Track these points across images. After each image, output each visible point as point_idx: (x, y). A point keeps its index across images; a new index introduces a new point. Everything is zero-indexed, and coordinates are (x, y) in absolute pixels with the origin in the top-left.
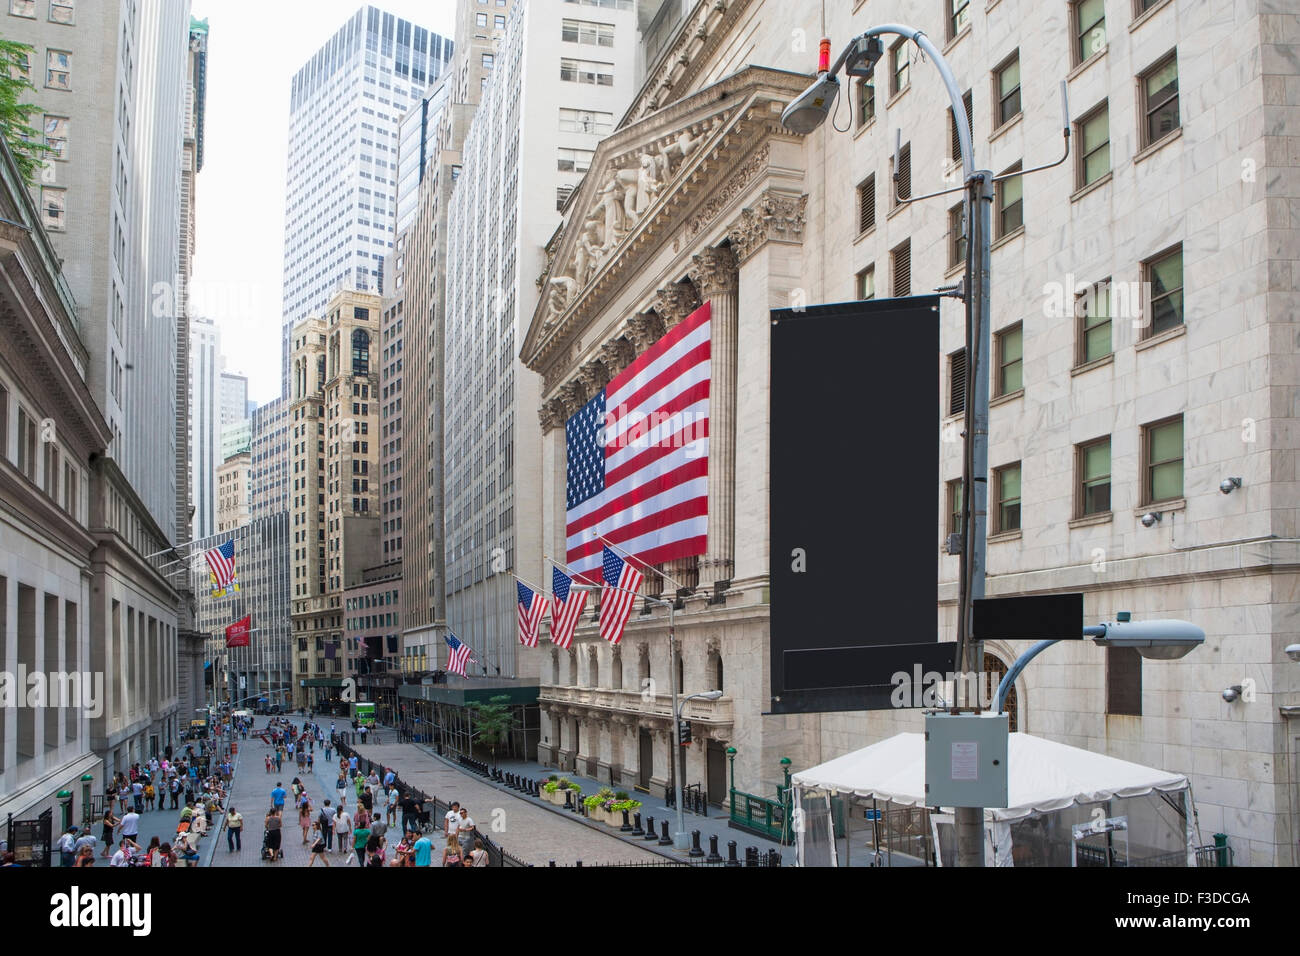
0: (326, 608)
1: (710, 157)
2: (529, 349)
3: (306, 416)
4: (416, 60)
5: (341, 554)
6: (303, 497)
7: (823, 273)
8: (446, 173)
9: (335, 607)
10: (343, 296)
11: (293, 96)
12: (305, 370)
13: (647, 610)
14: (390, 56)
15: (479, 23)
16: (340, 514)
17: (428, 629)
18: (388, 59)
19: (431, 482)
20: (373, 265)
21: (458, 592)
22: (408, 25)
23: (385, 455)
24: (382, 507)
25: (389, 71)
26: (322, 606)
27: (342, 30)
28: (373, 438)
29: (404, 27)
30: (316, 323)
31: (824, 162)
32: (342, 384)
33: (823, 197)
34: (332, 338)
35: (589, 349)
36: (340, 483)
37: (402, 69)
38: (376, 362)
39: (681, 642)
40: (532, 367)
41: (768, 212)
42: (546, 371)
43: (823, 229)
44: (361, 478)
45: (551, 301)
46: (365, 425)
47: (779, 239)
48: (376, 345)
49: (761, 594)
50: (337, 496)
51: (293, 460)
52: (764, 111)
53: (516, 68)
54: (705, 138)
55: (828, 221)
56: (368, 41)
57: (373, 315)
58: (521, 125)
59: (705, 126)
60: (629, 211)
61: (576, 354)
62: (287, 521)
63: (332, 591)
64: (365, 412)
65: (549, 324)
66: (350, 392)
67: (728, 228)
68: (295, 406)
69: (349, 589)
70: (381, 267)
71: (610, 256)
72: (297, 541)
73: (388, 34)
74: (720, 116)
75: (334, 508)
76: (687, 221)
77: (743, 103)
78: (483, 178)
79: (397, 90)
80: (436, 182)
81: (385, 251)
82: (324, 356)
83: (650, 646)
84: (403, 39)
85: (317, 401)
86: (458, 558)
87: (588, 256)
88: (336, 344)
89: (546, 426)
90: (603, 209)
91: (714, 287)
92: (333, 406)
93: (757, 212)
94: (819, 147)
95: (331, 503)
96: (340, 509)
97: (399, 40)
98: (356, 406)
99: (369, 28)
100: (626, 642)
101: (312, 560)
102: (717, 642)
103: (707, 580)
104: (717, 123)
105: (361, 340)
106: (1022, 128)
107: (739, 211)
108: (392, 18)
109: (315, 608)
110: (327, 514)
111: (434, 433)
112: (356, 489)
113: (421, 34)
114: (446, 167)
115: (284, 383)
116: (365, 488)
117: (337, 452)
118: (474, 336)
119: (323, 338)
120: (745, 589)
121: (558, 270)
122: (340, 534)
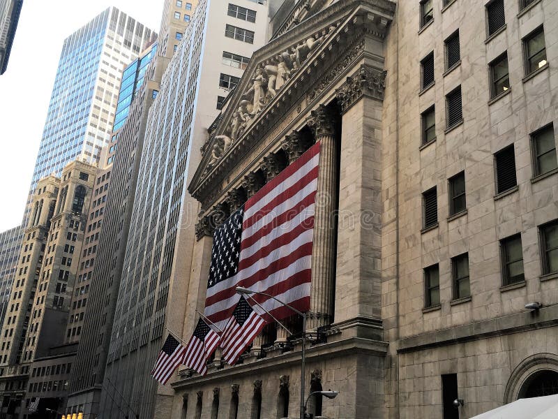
0: (17, 374)
1: (326, 50)
2: (195, 184)
3: (35, 237)
4: (136, 40)
5: (37, 335)
6: (21, 292)
7: (398, 116)
8: (149, 94)
9: (24, 374)
10: (74, 164)
11: (63, 50)
12: (41, 208)
13: (263, 354)
14: (122, 35)
15: (176, 17)
16: (43, 306)
17: (88, 391)
18: (121, 37)
19: (110, 285)
20: (94, 151)
21: (117, 360)
22: (134, 21)
23: (82, 269)
24: (72, 305)
25: (120, 44)
26: (15, 372)
27: (97, 18)
28: (75, 257)
29: (132, 21)
30: (54, 179)
31: (398, 51)
32: (63, 218)
33: (397, 71)
34: (63, 190)
35: (235, 181)
36: (48, 284)
37: (127, 44)
38: (87, 208)
39: (288, 377)
40: (195, 196)
41: (364, 77)
42: (204, 199)
43: (397, 90)
44: (62, 283)
45: (213, 151)
46: (73, 247)
47: (369, 95)
48: (89, 198)
49: (356, 331)
50: (44, 293)
51: (19, 267)
52: (363, 19)
53: (200, 28)
54: (324, 39)
55: (400, 85)
56: (111, 25)
57: (90, 178)
58: (201, 58)
59: (324, 33)
60: (270, 89)
61: (225, 185)
62: (6, 308)
63: (25, 362)
64: (74, 240)
65: (210, 166)
66: (67, 225)
67: (337, 90)
68: (29, 230)
69: (37, 361)
70: (99, 153)
71: (255, 118)
72: (9, 323)
73: (122, 24)
74: (334, 25)
75: (40, 301)
76: (308, 93)
77: (351, 14)
78: (173, 91)
79: (124, 55)
80: (143, 98)
81: (104, 145)
82: (55, 201)
83: (263, 383)
84: (130, 28)
85: (44, 229)
86: (122, 334)
87: (241, 121)
88: (64, 191)
89: (200, 235)
90: (253, 92)
91: (324, 131)
92: (54, 233)
93: (355, 79)
94: (394, 43)
95: (39, 298)
96: (44, 303)
97: (128, 28)
98: (70, 234)
99: (112, 19)
100: (243, 382)
101: (16, 338)
102: (318, 373)
103: (311, 327)
104: (332, 28)
105: (81, 193)
106: (541, 5)
107: (344, 80)
108: (125, 15)
109: (9, 374)
110: (34, 305)
111: (119, 252)
112: (58, 290)
113: (140, 27)
114: (150, 90)
115: (25, 217)
116: (64, 290)
117: (50, 263)
118: (156, 186)
119: (56, 190)
120: (344, 329)
121: (220, 132)
122: (40, 320)
